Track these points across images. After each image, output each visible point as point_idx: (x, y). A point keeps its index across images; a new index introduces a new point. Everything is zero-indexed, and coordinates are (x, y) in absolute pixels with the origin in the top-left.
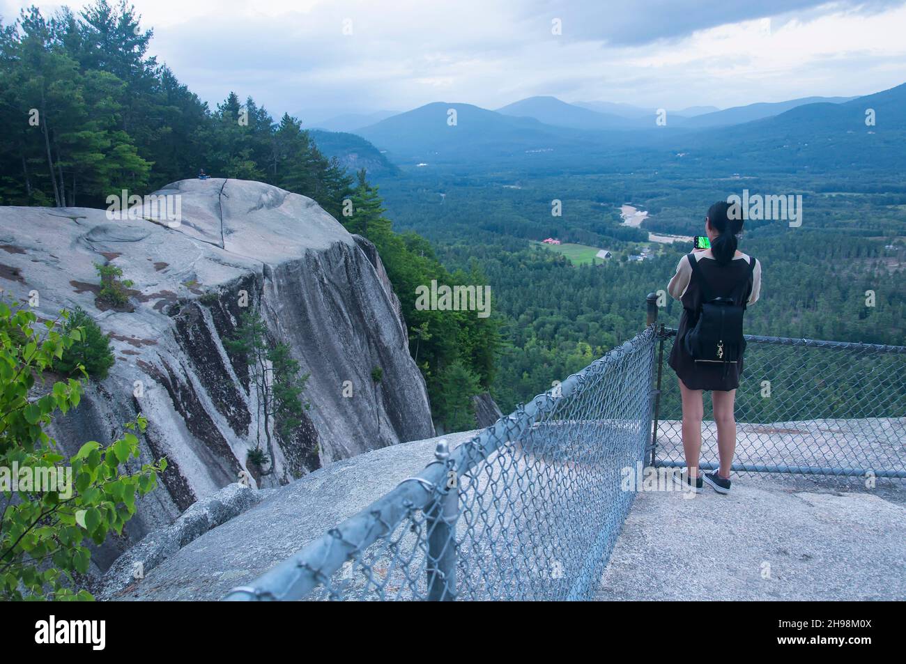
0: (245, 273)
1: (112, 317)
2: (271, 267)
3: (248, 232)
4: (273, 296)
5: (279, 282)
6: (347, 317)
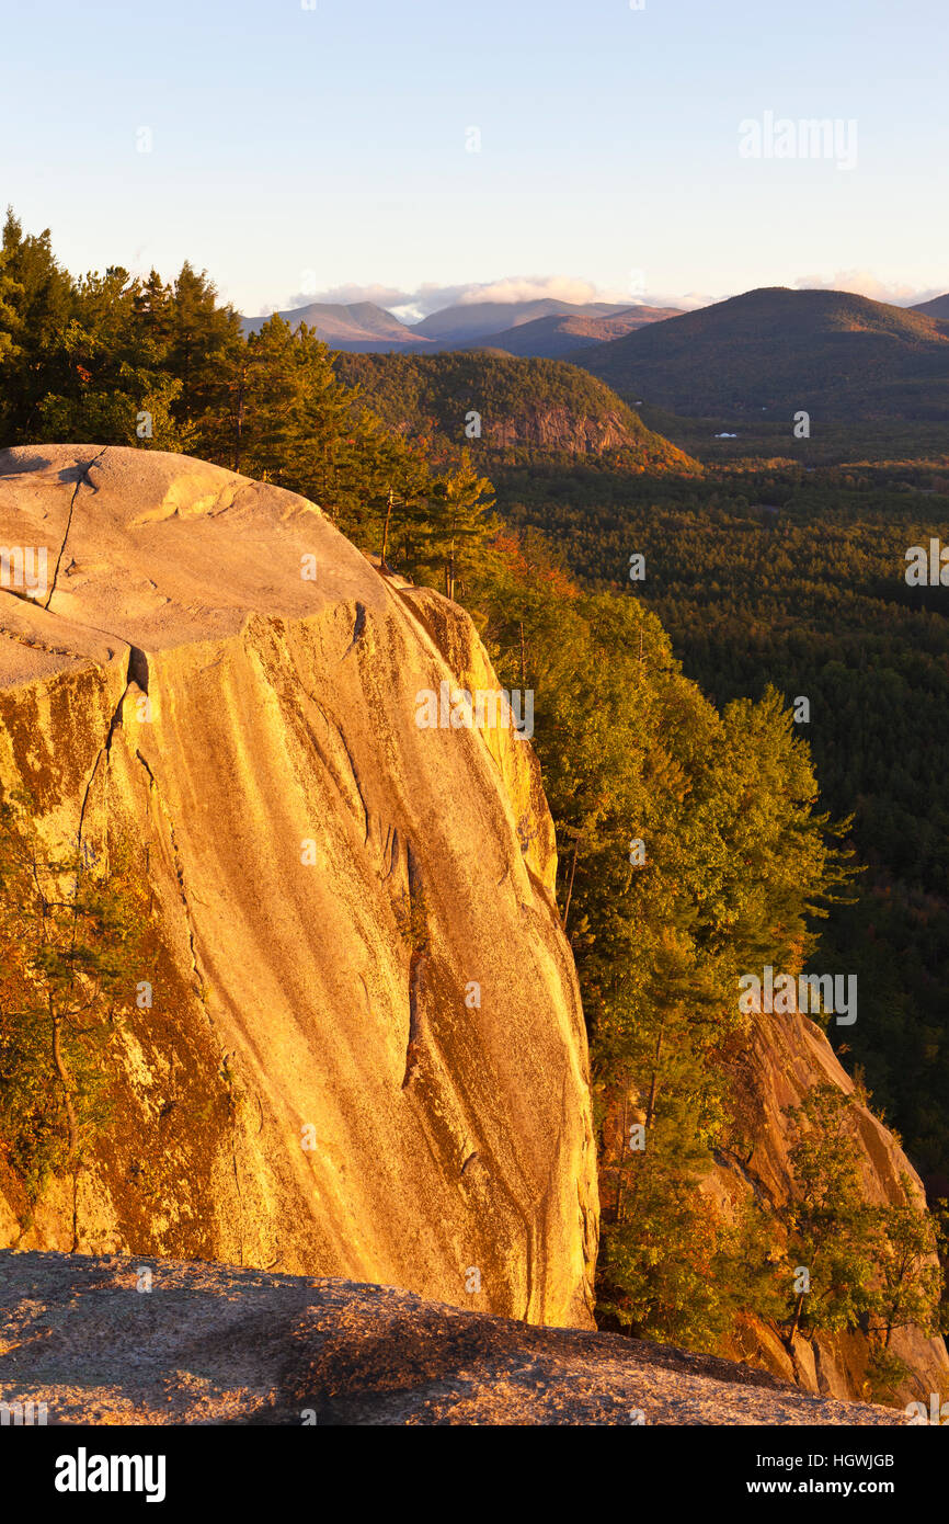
2: (148, 655)
3: (122, 572)
4: (146, 725)
5: (166, 694)
6: (352, 789)
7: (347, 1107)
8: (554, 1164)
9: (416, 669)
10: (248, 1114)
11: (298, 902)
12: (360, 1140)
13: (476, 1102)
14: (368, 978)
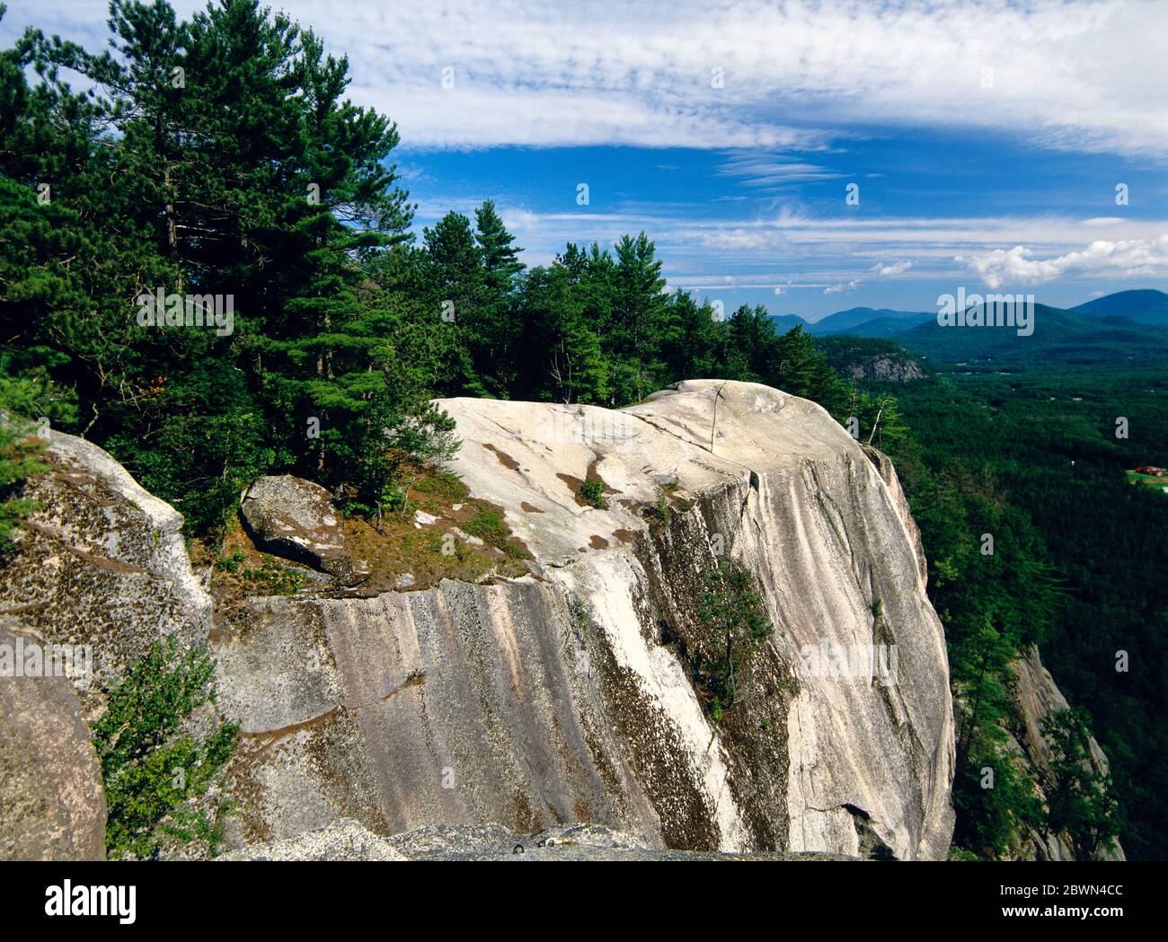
0: (731, 480)
1: (589, 513)
2: (759, 475)
3: (740, 437)
4: (758, 507)
5: (766, 492)
6: (846, 541)
7: (848, 694)
8: (940, 732)
9: (874, 485)
10: (803, 691)
11: (824, 593)
12: (853, 710)
13: (905, 698)
14: (856, 632)
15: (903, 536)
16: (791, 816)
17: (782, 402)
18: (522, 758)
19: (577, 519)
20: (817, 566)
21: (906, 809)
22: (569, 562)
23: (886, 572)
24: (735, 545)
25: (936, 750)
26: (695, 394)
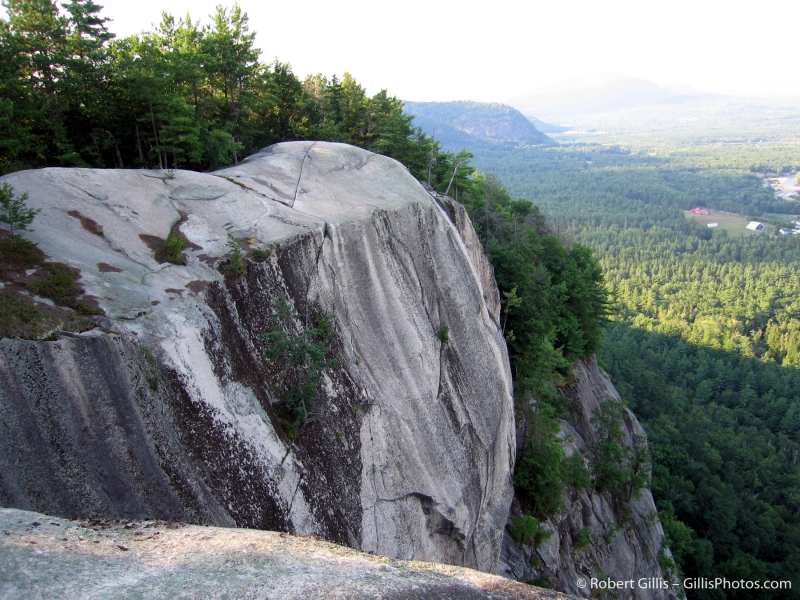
0: (306, 231)
1: (167, 269)
2: (332, 226)
3: (322, 192)
4: (332, 254)
5: (340, 241)
6: (416, 279)
7: (415, 406)
8: (498, 428)
9: (442, 229)
10: (375, 408)
11: (394, 325)
12: (420, 418)
13: (466, 404)
14: (423, 356)
15: (469, 272)
16: (364, 507)
17: (365, 159)
18: (99, 488)
19: (155, 275)
20: (389, 303)
21: (466, 491)
22: (140, 314)
23: (451, 304)
24: (312, 289)
25: (494, 443)
26: (285, 155)
